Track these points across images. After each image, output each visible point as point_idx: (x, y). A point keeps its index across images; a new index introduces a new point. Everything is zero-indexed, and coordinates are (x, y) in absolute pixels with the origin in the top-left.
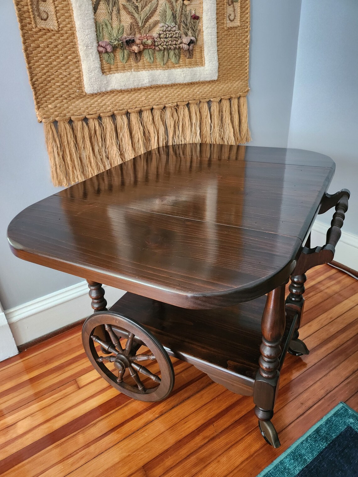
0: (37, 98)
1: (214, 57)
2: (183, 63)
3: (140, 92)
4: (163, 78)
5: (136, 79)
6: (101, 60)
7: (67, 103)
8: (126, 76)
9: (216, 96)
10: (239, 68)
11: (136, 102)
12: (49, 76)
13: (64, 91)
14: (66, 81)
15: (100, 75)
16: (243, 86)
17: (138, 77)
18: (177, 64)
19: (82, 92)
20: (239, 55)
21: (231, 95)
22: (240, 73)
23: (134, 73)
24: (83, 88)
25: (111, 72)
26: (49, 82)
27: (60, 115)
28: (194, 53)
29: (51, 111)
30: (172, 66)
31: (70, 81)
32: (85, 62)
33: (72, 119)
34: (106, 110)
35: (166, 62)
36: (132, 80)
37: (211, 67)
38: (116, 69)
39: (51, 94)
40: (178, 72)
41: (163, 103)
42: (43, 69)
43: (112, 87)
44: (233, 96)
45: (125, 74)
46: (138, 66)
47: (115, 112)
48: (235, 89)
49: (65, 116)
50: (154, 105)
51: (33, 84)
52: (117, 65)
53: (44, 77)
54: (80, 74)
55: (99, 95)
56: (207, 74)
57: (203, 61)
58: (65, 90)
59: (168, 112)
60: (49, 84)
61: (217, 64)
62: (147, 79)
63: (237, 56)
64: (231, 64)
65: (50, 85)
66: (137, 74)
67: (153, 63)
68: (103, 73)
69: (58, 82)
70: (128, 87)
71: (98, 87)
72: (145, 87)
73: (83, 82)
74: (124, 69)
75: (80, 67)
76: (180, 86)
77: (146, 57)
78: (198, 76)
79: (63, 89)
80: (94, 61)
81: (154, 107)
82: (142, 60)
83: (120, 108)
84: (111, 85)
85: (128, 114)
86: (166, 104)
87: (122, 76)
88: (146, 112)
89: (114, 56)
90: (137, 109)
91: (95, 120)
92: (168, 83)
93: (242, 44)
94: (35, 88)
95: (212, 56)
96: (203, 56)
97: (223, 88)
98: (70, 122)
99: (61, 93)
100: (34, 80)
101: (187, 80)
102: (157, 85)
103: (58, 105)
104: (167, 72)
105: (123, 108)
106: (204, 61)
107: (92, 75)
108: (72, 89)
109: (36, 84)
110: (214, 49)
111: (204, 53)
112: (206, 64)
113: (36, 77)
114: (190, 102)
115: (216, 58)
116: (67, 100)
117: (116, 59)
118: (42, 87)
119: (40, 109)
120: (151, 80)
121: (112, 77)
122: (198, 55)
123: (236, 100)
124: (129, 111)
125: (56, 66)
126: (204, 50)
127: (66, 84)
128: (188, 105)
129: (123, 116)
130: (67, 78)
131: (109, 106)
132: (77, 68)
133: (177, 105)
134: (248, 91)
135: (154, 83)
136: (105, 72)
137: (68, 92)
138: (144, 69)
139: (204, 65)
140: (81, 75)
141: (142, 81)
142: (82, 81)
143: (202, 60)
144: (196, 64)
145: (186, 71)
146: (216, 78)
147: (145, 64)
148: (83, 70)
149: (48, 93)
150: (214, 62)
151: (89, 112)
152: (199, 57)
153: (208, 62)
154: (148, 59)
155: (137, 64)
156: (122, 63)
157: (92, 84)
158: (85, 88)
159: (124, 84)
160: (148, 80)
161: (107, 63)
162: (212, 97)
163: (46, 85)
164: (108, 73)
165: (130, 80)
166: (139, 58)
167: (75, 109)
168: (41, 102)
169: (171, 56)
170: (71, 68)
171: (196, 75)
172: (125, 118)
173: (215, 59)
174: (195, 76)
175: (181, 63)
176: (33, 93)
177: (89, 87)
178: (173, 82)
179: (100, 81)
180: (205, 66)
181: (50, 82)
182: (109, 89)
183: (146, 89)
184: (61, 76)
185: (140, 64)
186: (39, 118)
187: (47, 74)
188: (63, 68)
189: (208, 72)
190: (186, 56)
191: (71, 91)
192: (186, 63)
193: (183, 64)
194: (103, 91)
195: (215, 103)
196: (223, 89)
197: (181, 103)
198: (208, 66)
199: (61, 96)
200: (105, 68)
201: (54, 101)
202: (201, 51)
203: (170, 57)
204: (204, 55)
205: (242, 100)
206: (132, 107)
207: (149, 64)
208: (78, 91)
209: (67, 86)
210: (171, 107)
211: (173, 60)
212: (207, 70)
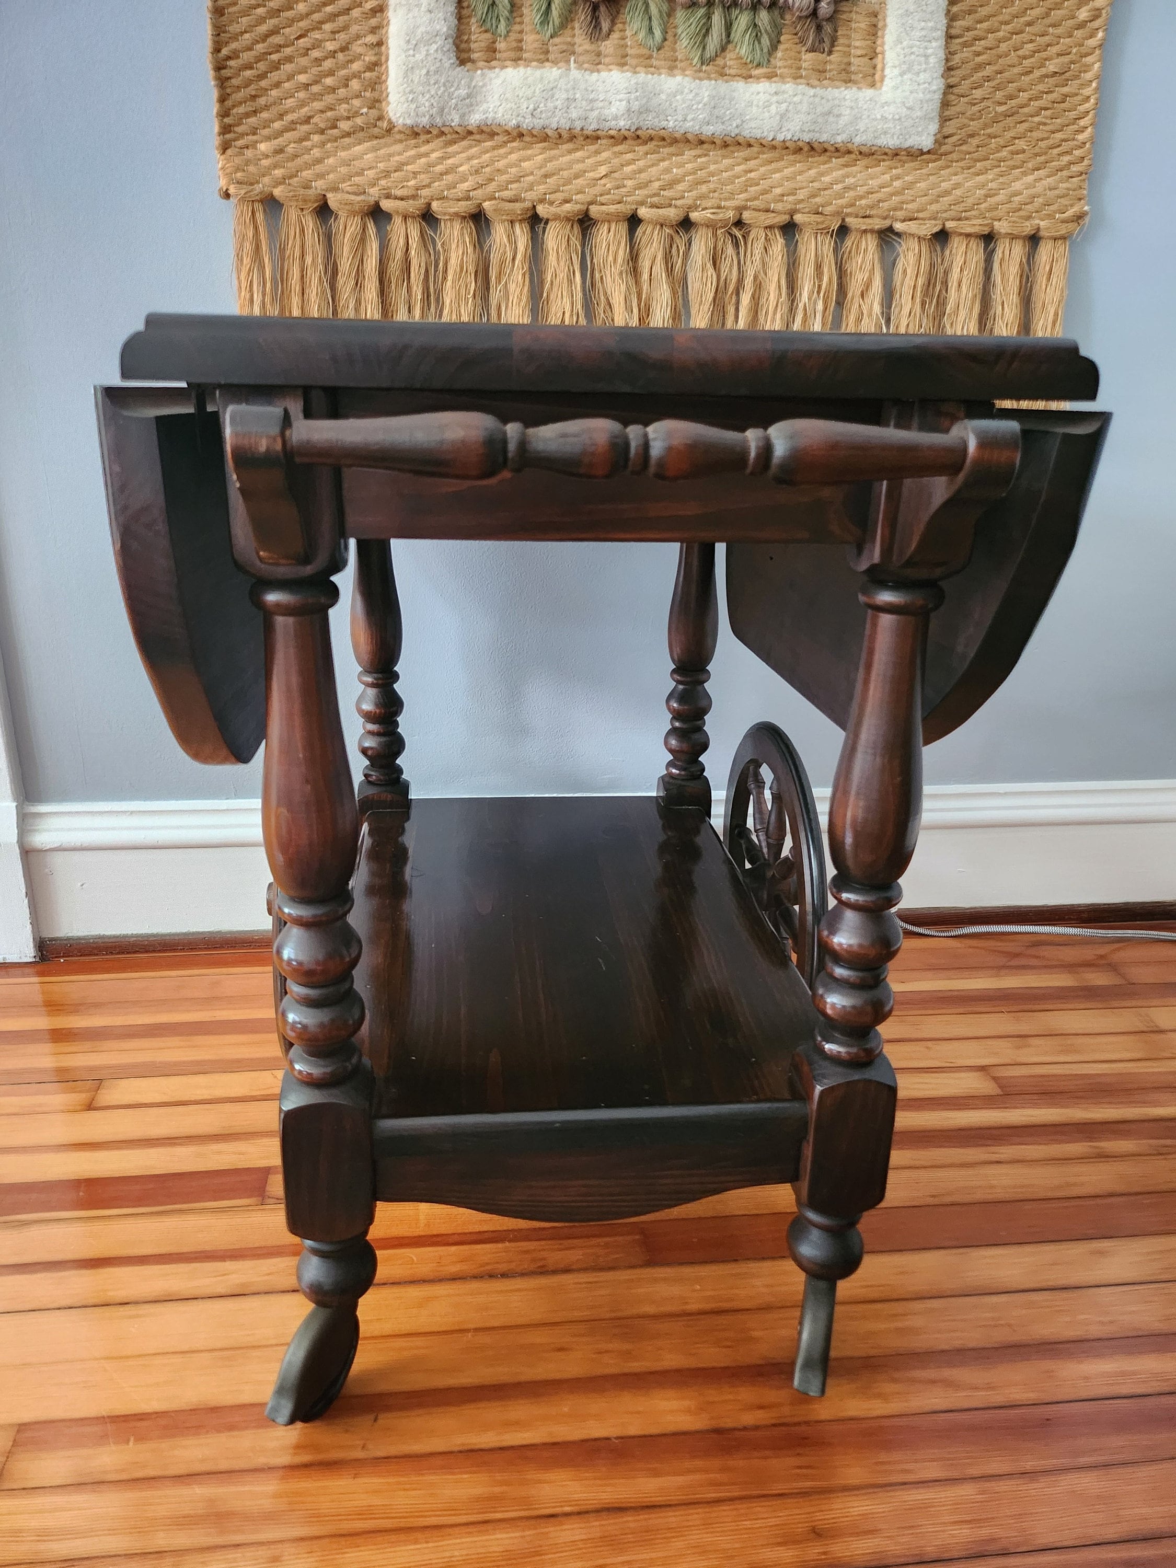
0: (224, 114)
1: (926, 56)
2: (785, 67)
3: (592, 148)
4: (690, 107)
5: (577, 96)
6: (460, 18)
7: (323, 144)
8: (542, 78)
9: (921, 215)
10: (1046, 117)
11: (568, 182)
12: (278, 48)
13: (317, 105)
14: (331, 73)
15: (447, 65)
16: (1056, 192)
17: (586, 90)
18: (758, 65)
19: (380, 118)
20: (1051, 67)
21: (996, 223)
22: (1050, 142)
23: (575, 73)
24: (384, 103)
25: (494, 63)
26: (276, 66)
27: (291, 181)
28: (840, 33)
29: (265, 163)
30: (739, 72)
31: (343, 72)
32: (401, 12)
33: (330, 203)
34: (455, 191)
35: (713, 54)
36: (564, 96)
37: (908, 93)
38: (512, 54)
39: (274, 110)
40: (758, 93)
41: (679, 203)
42: (261, 20)
43: (485, 112)
44: (1001, 227)
45: (538, 73)
46: (599, 54)
47: (486, 205)
48: (1016, 199)
49: (307, 186)
50: (642, 203)
51: (219, 67)
52: (521, 41)
53: (260, 47)
54: (379, 54)
55: (438, 136)
56: (884, 118)
57: (879, 67)
58: (323, 103)
59: (701, 245)
60: (274, 76)
61: (938, 85)
62: (621, 101)
63: (1043, 71)
64: (1011, 97)
65: (276, 79)
66: (587, 77)
67: (659, 49)
68: (463, 61)
69: (304, 71)
70: (547, 122)
71: (435, 104)
72: (612, 133)
73: (385, 81)
74: (544, 57)
75: (384, 31)
76: (764, 153)
77: (636, 25)
78: (842, 122)
79: (317, 97)
80: (430, 12)
81: (643, 212)
82: (615, 36)
83: (506, 192)
84: (485, 106)
85: (534, 221)
86: (695, 207)
87: (526, 78)
88: (606, 225)
89: (509, 7)
90: (568, 207)
91: (409, 221)
92: (708, 130)
93: (1071, 23)
94: (222, 82)
95: (914, 49)
96: (879, 49)
97: (957, 186)
98: (323, 211)
99: (306, 109)
100: (225, 51)
101: (792, 129)
102: (662, 133)
103: (290, 149)
104: (707, 89)
105: (514, 192)
106: (883, 70)
107: (419, 57)
108: (346, 100)
109: (231, 68)
110: (930, 24)
111: (883, 37)
112: (887, 81)
113: (234, 45)
114: (798, 218)
115: (932, 60)
116: (324, 136)
117: (518, 20)
118: (248, 83)
119: (229, 152)
120: (636, 106)
121: (491, 79)
122: (857, 44)
123: (1018, 250)
124: (541, 210)
125: (302, 18)
126: (885, 26)
127: (329, 81)
128: (789, 229)
129: (517, 226)
130: (334, 61)
131: (464, 179)
132: (374, 30)
133: (739, 223)
134: (1079, 217)
135: (651, 122)
136: (470, 60)
137: (331, 109)
138: (622, 65)
139: (878, 84)
140: (383, 59)
141: (601, 104)
142: (384, 77)
143: (874, 67)
144: (847, 77)
145: (791, 93)
146: (926, 142)
147: (628, 49)
148: (390, 41)
149: (263, 103)
150: (922, 76)
151: (389, 188)
152: (859, 52)
153: (896, 71)
154: (642, 35)
155: (593, 47)
156: (538, 37)
157: (411, 92)
158: (389, 103)
159: (531, 107)
160: (624, 103)
161: (483, 29)
162: (900, 214)
163: (262, 76)
164: (481, 64)
165: (557, 96)
166: (605, 25)
167: (344, 170)
168: (236, 129)
169: (736, 34)
170: (354, 29)
171: (839, 116)
172: (522, 235)
173: (927, 63)
174: (831, 119)
175: (779, 64)
176: (215, 94)
177: (403, 99)
178: (732, 128)
179: (444, 85)
180: (880, 88)
181: (278, 69)
182: (475, 119)
183: (618, 138)
184: (315, 54)
185: (608, 46)
186: (223, 183)
187: (270, 40)
188: (327, 27)
189: (890, 111)
190: (802, 41)
191: (343, 109)
192: (800, 68)
193: (786, 70)
194: (453, 124)
195: (914, 244)
196: (958, 192)
197: (756, 214)
198: (896, 88)
199: (308, 120)
200: (473, 46)
201: (280, 133)
202: (874, 30)
203: (732, 35)
204: (883, 44)
205: (1045, 251)
206: (553, 197)
207: (645, 51)
208: (365, 110)
209: (333, 90)
210: (711, 225)
211: (743, 48)
212: (886, 103)
